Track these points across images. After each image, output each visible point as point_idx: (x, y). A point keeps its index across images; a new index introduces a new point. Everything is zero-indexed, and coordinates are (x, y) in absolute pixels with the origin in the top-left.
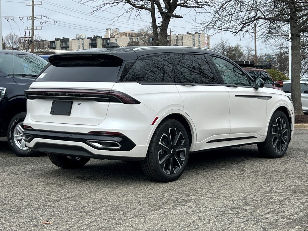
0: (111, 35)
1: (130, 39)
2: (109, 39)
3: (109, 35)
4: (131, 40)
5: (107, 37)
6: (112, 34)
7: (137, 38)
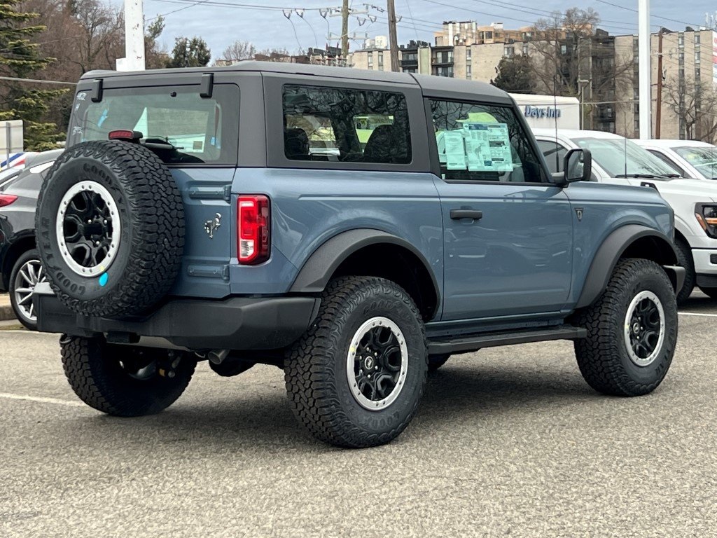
0: (456, 38)
1: (508, 48)
2: (450, 49)
3: (451, 38)
4: (508, 51)
5: (445, 45)
6: (458, 35)
7: (526, 44)
